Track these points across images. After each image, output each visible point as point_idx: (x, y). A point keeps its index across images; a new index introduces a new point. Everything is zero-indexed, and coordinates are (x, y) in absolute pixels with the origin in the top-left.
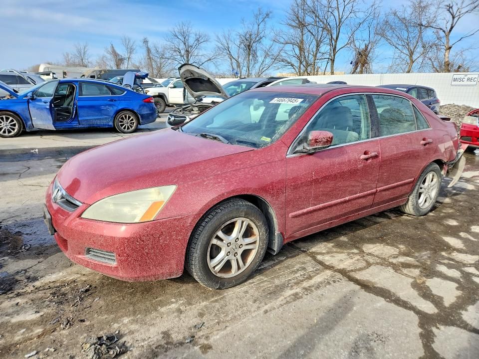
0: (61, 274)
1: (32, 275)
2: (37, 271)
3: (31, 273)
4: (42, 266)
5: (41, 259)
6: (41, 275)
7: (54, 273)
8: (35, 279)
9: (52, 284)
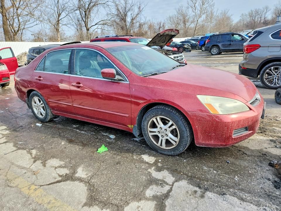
0: (257, 138)
1: (272, 143)
2: (269, 144)
3: (273, 144)
4: (266, 145)
5: (265, 150)
6: (268, 141)
7: (261, 140)
8: (271, 141)
9: (264, 135)
